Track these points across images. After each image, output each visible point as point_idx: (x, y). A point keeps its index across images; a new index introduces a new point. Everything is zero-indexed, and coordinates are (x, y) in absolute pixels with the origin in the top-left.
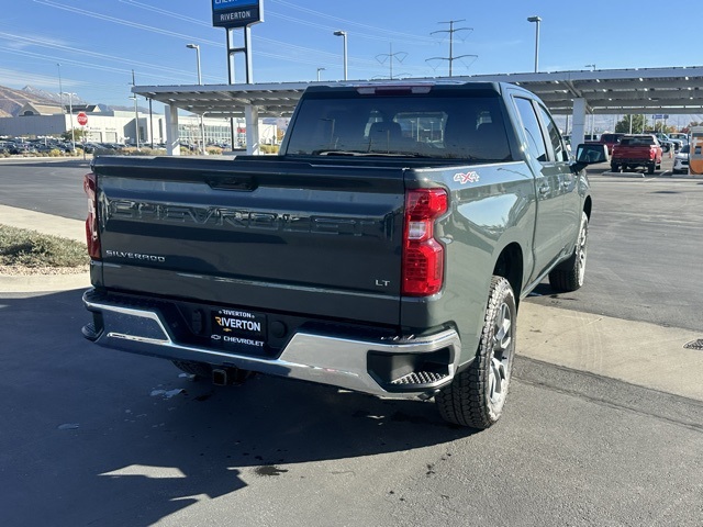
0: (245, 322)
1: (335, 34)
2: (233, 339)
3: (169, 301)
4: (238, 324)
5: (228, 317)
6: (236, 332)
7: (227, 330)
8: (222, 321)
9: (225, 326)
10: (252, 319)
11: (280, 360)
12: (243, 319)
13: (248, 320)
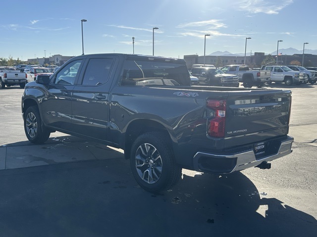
5: (258, 146)
8: (256, 148)
11: (278, 154)
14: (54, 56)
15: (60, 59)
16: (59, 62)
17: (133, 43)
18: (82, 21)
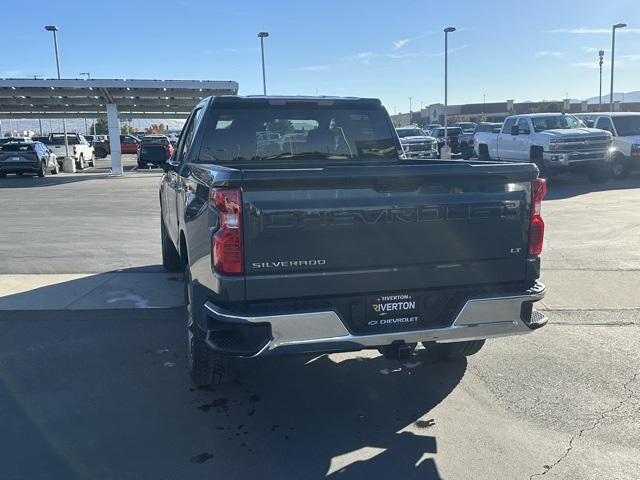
0: (400, 304)
2: (389, 321)
4: (394, 306)
5: (384, 303)
6: (391, 315)
7: (383, 314)
8: (378, 308)
9: (381, 311)
10: (408, 300)
11: (453, 327)
12: (400, 301)
13: (404, 301)
14: (429, 108)
15: (439, 113)
16: (437, 119)
17: (601, 63)
18: (446, 31)
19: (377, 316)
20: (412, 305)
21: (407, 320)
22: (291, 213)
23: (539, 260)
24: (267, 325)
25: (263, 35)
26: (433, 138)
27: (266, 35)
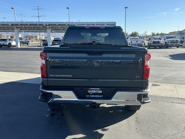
0: (97, 91)
1: (11, 8)
2: (93, 96)
3: (72, 88)
4: (95, 91)
5: (91, 90)
6: (94, 94)
7: (91, 94)
8: (89, 91)
9: (90, 93)
10: (99, 90)
11: (112, 100)
12: (97, 90)
13: (98, 90)
19: (89, 94)
20: (101, 92)
21: (99, 96)
22: (60, 60)
23: (148, 80)
24: (51, 93)
25: (126, 8)
26: (179, 39)
27: (127, 8)
